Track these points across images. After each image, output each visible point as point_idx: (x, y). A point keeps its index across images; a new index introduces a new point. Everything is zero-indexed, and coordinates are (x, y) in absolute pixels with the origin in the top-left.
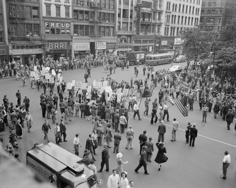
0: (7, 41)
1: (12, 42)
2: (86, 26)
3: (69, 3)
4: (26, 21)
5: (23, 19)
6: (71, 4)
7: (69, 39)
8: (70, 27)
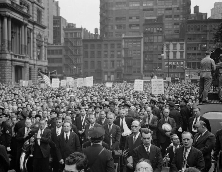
0: (142, 72)
1: (145, 73)
2: (197, 63)
3: (183, 49)
4: (154, 62)
5: (152, 61)
6: (185, 50)
7: (183, 71)
8: (183, 64)
